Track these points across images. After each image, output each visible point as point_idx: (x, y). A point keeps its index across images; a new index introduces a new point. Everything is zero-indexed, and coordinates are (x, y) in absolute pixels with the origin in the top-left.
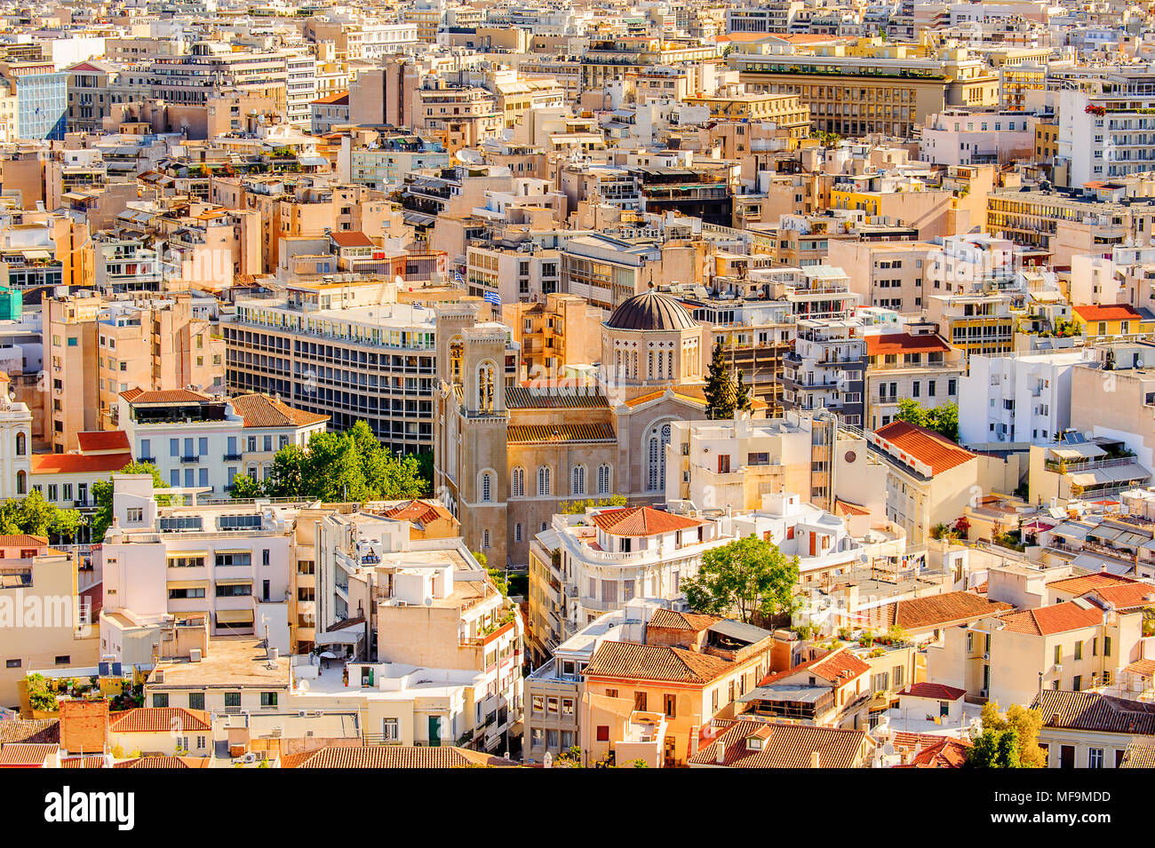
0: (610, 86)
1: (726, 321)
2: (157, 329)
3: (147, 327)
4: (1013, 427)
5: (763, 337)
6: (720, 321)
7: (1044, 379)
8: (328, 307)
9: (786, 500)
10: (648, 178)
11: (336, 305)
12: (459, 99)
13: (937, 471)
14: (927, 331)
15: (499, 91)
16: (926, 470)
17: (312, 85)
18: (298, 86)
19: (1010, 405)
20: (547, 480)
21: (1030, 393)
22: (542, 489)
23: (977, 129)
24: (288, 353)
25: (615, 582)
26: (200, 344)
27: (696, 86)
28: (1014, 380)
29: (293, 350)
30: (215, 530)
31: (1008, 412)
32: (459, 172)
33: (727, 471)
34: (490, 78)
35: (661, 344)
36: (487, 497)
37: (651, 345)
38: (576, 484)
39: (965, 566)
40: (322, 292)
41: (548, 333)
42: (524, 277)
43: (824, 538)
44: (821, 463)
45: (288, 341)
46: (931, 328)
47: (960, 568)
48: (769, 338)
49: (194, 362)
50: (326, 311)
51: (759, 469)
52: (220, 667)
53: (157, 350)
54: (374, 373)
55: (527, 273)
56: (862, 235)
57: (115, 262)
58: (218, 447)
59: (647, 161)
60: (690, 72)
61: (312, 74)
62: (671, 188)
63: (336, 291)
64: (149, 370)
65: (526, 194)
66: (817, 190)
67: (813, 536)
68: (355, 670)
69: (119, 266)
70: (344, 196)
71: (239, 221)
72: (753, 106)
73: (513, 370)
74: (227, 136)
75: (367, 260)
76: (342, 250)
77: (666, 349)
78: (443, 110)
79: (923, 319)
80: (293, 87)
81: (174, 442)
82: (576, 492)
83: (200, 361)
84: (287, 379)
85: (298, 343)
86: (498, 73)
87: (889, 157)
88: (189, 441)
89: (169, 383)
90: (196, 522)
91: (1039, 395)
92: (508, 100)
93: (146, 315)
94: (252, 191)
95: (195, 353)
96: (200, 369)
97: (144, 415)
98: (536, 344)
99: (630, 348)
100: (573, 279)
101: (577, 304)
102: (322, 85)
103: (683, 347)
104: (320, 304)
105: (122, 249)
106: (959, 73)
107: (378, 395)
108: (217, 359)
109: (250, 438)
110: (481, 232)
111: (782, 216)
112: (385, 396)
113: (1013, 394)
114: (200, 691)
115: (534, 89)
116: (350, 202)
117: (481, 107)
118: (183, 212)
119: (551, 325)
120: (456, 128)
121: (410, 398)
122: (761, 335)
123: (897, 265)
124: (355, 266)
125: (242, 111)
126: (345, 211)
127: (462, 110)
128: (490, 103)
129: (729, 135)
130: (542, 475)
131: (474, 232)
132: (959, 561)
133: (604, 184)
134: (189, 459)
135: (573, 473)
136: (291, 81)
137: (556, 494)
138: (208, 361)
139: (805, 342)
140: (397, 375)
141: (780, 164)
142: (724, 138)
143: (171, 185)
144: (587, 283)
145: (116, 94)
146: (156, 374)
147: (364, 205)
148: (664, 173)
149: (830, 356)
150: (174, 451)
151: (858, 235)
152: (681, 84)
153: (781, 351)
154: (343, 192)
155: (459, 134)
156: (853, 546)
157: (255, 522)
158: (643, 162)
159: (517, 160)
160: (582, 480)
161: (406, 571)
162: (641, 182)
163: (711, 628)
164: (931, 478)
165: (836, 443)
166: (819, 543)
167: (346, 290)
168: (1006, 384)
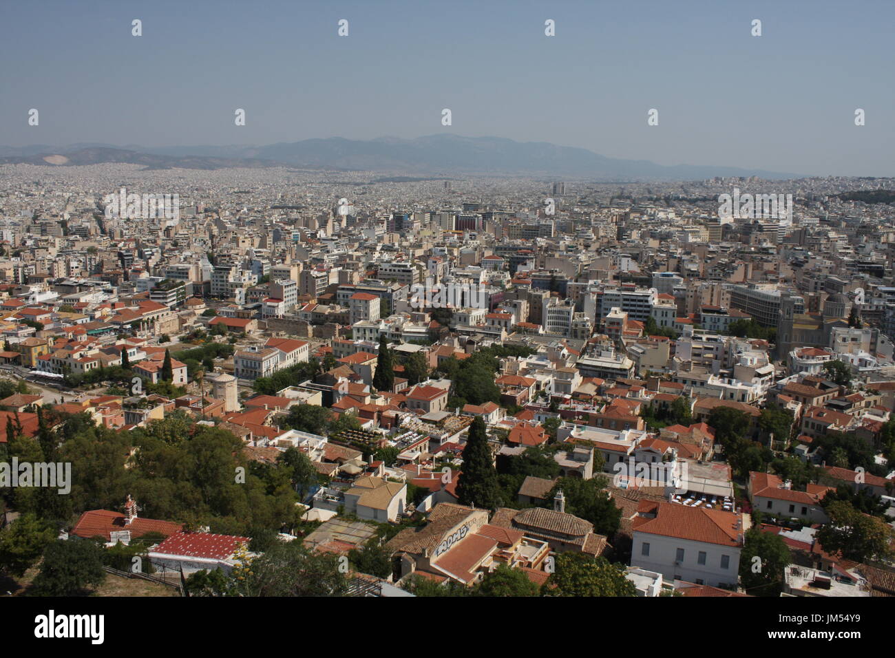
0: (860, 237)
2: (713, 290)
3: (710, 289)
9: (860, 352)
10: (859, 262)
11: (760, 289)
12: (817, 238)
15: (829, 237)
17: (785, 232)
18: (781, 232)
22: (802, 340)
25: (803, 367)
26: (723, 295)
27: (887, 239)
29: (747, 298)
30: (705, 341)
32: (809, 257)
33: (845, 342)
34: (827, 233)
35: (839, 307)
36: (786, 341)
37: (837, 306)
38: (811, 340)
40: (757, 285)
41: (816, 301)
44: (873, 343)
45: (746, 296)
48: (879, 308)
49: (721, 299)
50: (757, 290)
51: (854, 342)
52: (693, 374)
53: (712, 296)
55: (817, 285)
58: (722, 320)
59: (862, 258)
60: (885, 235)
62: (866, 265)
63: (761, 285)
64: (709, 300)
65: (825, 264)
67: (866, 362)
68: (726, 380)
69: (712, 274)
70: (775, 261)
71: (746, 265)
73: (803, 309)
74: (753, 244)
75: (774, 278)
76: (768, 275)
77: (841, 308)
78: (813, 241)
80: (779, 233)
81: (712, 318)
82: (811, 342)
83: (723, 299)
84: (745, 306)
85: (749, 297)
86: (829, 232)
88: (715, 319)
89: (714, 304)
90: (701, 338)
92: (831, 240)
93: (710, 286)
94: (753, 258)
95: (722, 297)
96: (723, 301)
97: (705, 311)
98: (812, 303)
99: (831, 307)
100: (828, 288)
101: (824, 294)
102: (788, 232)
103: (846, 308)
104: (756, 288)
105: (714, 270)
107: (766, 312)
108: (727, 299)
109: (731, 319)
112: (768, 312)
114: (686, 379)
115: (839, 237)
116: (777, 263)
117: (823, 241)
118: (734, 262)
119: (817, 299)
121: (775, 313)
122: (876, 307)
124: (770, 279)
125: (758, 238)
126: (775, 265)
127: (818, 241)
128: (826, 240)
129: (890, 253)
130: (802, 337)
133: (847, 263)
134: (715, 322)
135: (810, 337)
137: (806, 342)
138: (725, 299)
139: (888, 310)
140: (772, 307)
142: (888, 253)
143: (736, 255)
144: (831, 289)
145: (734, 232)
146: (712, 301)
147: (780, 264)
148: (864, 261)
150: (711, 320)
152: (882, 238)
153: (882, 311)
155: (814, 247)
156: (878, 366)
157: (716, 340)
158: (860, 258)
159: (826, 255)
160: (813, 339)
161: (744, 357)
162: (857, 263)
163: (822, 382)
165: (879, 338)
166: (868, 364)
167: (763, 285)
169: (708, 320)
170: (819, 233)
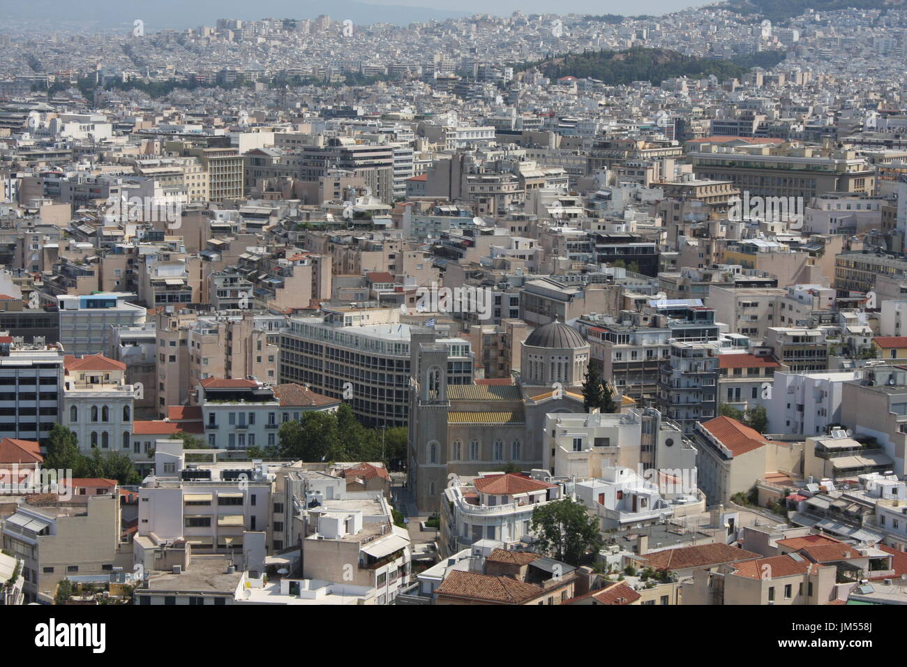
0: (598, 173)
1: (624, 341)
2: (230, 336)
3: (223, 335)
4: (802, 424)
5: (650, 353)
6: (620, 341)
7: (825, 390)
8: (350, 325)
9: (618, 472)
10: (600, 239)
11: (356, 324)
12: (493, 181)
13: (737, 453)
14: (765, 352)
15: (521, 176)
16: (729, 452)
17: (410, 168)
18: (400, 168)
19: (801, 408)
20: (477, 450)
21: (814, 400)
22: (473, 455)
23: (844, 209)
24: (321, 355)
25: (481, 527)
26: (259, 347)
27: (660, 174)
28: (804, 390)
29: (324, 353)
30: (219, 480)
31: (799, 413)
32: (475, 232)
33: (579, 450)
34: (517, 166)
35: (560, 358)
36: (433, 460)
37: (553, 358)
38: (497, 453)
39: (736, 524)
40: (346, 315)
41: (501, 346)
42: (498, 306)
43: (642, 500)
44: (648, 446)
45: (321, 347)
46: (768, 350)
47: (732, 526)
48: (654, 354)
49: (255, 360)
50: (349, 327)
51: (602, 449)
53: (229, 351)
54: (375, 371)
55: (500, 304)
56: (736, 282)
57: (222, 288)
58: (262, 419)
59: (604, 228)
60: (656, 165)
61: (411, 160)
62: (616, 246)
63: (357, 314)
64: (223, 364)
65: (517, 248)
66: (714, 250)
67: (635, 497)
68: (285, 583)
69: (225, 292)
70: (391, 247)
71: (316, 262)
72: (698, 189)
73: (470, 372)
74: (330, 203)
75: (390, 292)
76: (374, 285)
77: (563, 362)
78: (482, 188)
79: (764, 343)
80: (396, 169)
81: (232, 416)
82: (497, 459)
83: (259, 359)
84: (321, 373)
85: (327, 348)
86: (521, 163)
87: (773, 228)
88: (242, 415)
89: (238, 375)
90: (207, 475)
91: (821, 402)
92: (528, 182)
93: (222, 327)
94: (332, 241)
95: (256, 353)
96: (259, 364)
97: (212, 397)
98: (493, 353)
99: (538, 360)
100: (527, 309)
101: (520, 326)
102: (418, 168)
103: (576, 360)
104: (345, 322)
105: (228, 280)
106: (847, 168)
107: (377, 386)
108: (271, 359)
109: (284, 414)
110: (476, 274)
111: (682, 268)
112: (382, 387)
113: (803, 400)
114: (173, 594)
115: (547, 175)
116: (395, 251)
117: (508, 187)
118: (282, 254)
119: (502, 341)
120: (483, 201)
121: (398, 389)
122: (648, 352)
123: (754, 305)
124: (381, 296)
125: (342, 186)
126: (392, 257)
127: (495, 188)
128: (516, 185)
129: (669, 210)
130: (473, 446)
131: (471, 274)
132: (731, 521)
133: (569, 242)
134: (242, 426)
135: (494, 446)
136: (396, 165)
137: (483, 460)
138: (265, 360)
139: (676, 358)
140: (390, 373)
141: (694, 231)
142: (665, 211)
143: (286, 236)
144: (536, 312)
145: (277, 171)
146: (229, 366)
147: (405, 253)
148: (611, 236)
149: (693, 368)
150: (232, 421)
151: (733, 283)
152: (649, 172)
153: (661, 363)
154: (391, 244)
155: (486, 205)
156: (664, 506)
158: (602, 227)
159: (517, 224)
160: (501, 450)
161: (328, 515)
162: (595, 242)
163: (533, 564)
164: (732, 459)
165: (660, 433)
166: (639, 503)
167: (363, 313)
168: (799, 393)
169: (222, 419)
170: (496, 167)
